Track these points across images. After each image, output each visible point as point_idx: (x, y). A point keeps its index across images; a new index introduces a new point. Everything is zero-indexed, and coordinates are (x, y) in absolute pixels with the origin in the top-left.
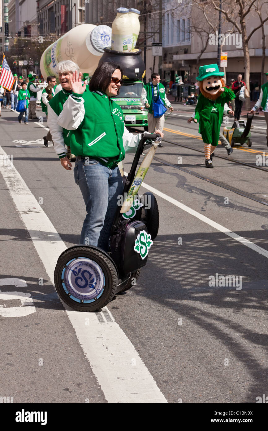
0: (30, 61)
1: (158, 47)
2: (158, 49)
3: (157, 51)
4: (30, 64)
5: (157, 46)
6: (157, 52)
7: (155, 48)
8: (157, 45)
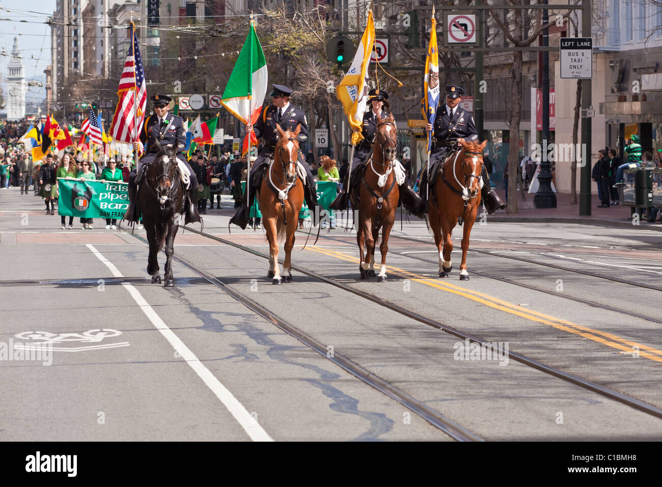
0: (211, 97)
1: (580, 51)
2: (580, 56)
3: (575, 64)
4: (211, 107)
5: (575, 47)
6: (575, 67)
7: (569, 54)
8: (575, 44)
